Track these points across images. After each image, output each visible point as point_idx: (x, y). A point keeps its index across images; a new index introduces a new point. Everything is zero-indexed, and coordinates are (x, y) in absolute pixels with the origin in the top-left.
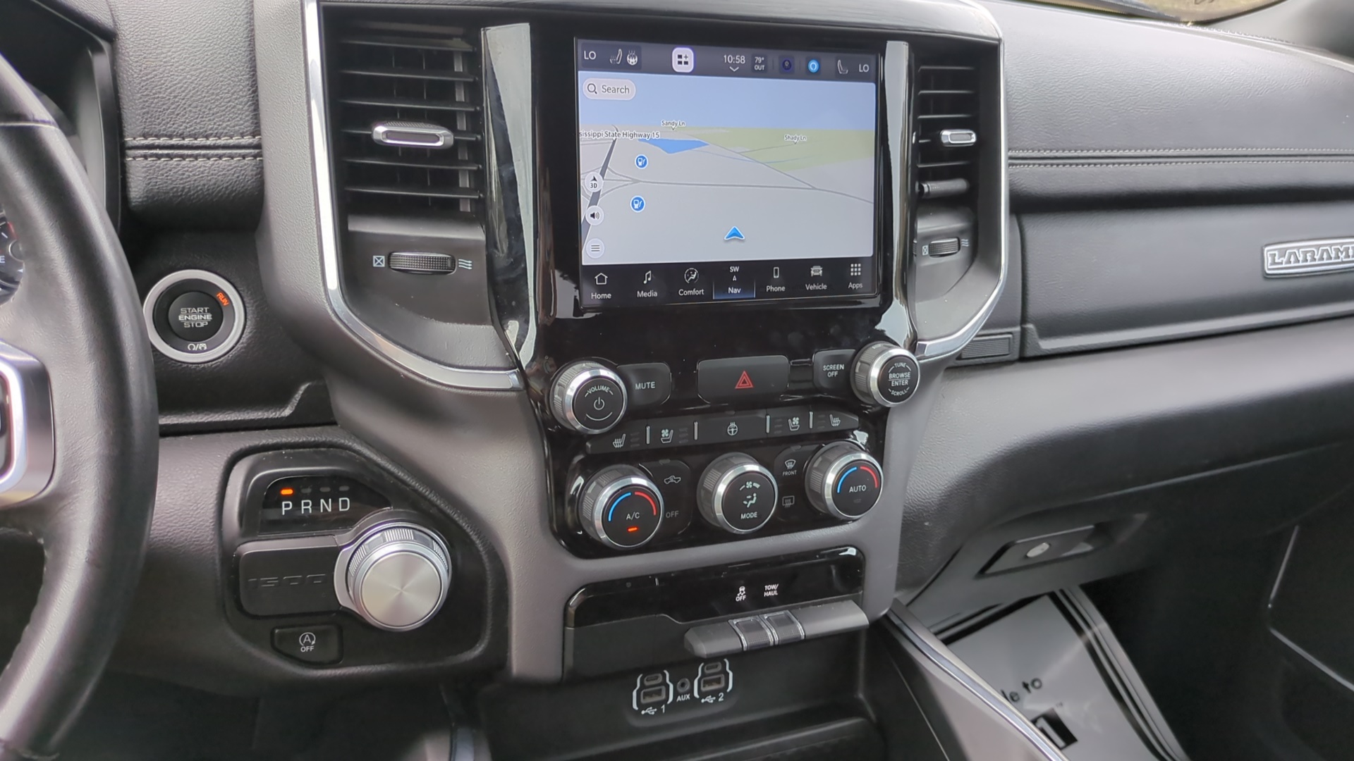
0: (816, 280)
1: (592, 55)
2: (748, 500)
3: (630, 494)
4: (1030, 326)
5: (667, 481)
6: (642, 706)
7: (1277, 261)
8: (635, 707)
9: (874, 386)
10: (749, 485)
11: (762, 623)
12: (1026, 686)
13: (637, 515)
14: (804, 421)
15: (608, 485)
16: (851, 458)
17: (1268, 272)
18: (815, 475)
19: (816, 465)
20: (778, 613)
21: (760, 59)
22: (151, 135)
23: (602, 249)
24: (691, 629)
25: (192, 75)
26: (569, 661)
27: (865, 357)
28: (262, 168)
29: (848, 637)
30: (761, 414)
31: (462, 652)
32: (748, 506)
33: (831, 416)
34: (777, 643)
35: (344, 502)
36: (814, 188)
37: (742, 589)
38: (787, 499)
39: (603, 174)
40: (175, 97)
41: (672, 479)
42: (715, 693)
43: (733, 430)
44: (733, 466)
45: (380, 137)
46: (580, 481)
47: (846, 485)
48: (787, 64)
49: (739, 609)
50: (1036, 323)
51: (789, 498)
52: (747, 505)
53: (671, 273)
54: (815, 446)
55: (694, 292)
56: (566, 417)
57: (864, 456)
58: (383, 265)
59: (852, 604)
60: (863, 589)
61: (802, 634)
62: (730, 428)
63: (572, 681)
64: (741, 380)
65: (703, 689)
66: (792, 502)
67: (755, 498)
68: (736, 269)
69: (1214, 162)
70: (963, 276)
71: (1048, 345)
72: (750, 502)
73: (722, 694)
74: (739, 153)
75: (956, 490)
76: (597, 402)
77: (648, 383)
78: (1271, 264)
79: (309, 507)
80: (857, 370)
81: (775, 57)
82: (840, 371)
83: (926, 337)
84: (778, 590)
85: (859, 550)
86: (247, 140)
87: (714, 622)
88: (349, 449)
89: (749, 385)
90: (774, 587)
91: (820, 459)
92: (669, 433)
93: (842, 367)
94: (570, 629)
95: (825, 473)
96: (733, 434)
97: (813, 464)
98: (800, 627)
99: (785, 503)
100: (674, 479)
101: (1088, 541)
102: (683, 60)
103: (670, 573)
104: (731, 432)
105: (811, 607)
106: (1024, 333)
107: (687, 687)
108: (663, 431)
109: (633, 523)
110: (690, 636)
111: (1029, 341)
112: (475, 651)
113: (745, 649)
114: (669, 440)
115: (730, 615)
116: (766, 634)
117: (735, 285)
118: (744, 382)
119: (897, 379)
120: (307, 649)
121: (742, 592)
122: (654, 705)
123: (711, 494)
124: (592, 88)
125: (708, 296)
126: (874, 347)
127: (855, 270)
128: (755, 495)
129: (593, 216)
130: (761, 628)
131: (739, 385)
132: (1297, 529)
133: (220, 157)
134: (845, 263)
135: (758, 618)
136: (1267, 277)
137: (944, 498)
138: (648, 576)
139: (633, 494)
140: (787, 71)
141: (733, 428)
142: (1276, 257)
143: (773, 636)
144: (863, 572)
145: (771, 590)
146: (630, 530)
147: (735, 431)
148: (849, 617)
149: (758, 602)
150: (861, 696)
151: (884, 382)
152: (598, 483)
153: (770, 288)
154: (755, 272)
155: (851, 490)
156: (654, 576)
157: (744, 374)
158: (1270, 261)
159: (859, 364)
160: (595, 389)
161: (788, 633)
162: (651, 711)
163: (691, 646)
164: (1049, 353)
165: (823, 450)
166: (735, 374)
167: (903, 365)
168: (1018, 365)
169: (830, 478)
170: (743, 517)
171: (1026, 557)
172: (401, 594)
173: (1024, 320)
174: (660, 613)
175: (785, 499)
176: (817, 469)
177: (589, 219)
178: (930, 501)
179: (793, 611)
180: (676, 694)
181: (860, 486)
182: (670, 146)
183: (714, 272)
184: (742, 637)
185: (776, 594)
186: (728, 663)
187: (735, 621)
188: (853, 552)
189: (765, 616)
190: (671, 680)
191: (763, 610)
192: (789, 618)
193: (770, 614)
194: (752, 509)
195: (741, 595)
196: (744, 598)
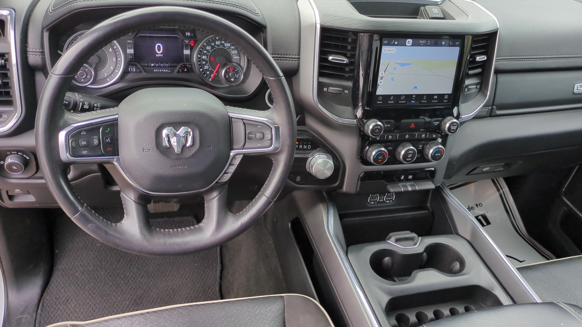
0: (435, 99)
1: (386, 42)
2: (409, 156)
4: (494, 107)
6: (371, 201)
7: (579, 89)
8: (369, 201)
9: (446, 129)
10: (410, 152)
12: (477, 205)
13: (381, 157)
14: (426, 135)
15: (375, 149)
16: (437, 146)
17: (575, 92)
18: (427, 150)
19: (427, 147)
20: (411, 183)
21: (429, 42)
22: (274, 54)
23: (381, 91)
24: (389, 185)
25: (284, 39)
26: (358, 189)
27: (445, 120)
28: (299, 64)
29: (428, 191)
30: (415, 133)
31: (332, 185)
33: (433, 134)
34: (411, 191)
35: (309, 147)
36: (438, 75)
39: (385, 72)
40: (280, 44)
41: (390, 148)
42: (390, 200)
44: (407, 147)
45: (330, 60)
46: (368, 148)
47: (435, 153)
48: (436, 43)
49: (401, 181)
50: (496, 106)
53: (397, 97)
54: (428, 142)
55: (403, 102)
56: (368, 132)
57: (440, 146)
58: (326, 90)
59: (431, 182)
60: (434, 179)
61: (417, 189)
63: (358, 194)
64: (412, 125)
65: (387, 199)
66: (420, 156)
68: (414, 96)
69: (562, 59)
70: (476, 96)
71: (499, 112)
73: (391, 201)
74: (420, 66)
76: (376, 130)
77: (389, 125)
78: (576, 90)
79: (301, 147)
80: (442, 124)
81: (433, 41)
82: (438, 124)
83: (462, 115)
84: (412, 177)
85: (435, 169)
86: (296, 57)
87: (395, 184)
88: (309, 132)
89: (414, 127)
90: (411, 176)
91: (429, 146)
93: (439, 123)
94: (359, 182)
96: (407, 138)
98: (417, 187)
101: (502, 167)
102: (409, 42)
103: (386, 171)
105: (420, 182)
106: (492, 108)
107: (383, 198)
108: (389, 136)
109: (380, 159)
110: (388, 187)
111: (493, 111)
112: (335, 185)
113: (402, 191)
114: (391, 138)
115: (399, 182)
117: (414, 100)
118: (412, 126)
119: (452, 128)
120: (298, 180)
122: (374, 201)
123: (400, 153)
124: (385, 50)
125: (406, 103)
126: (448, 118)
127: (446, 97)
128: (411, 154)
129: (380, 82)
130: (407, 187)
131: (411, 127)
132: (578, 166)
133: (290, 60)
134: (443, 95)
135: (406, 184)
136: (574, 94)
138: (380, 171)
139: (381, 152)
140: (436, 45)
141: (407, 136)
142: (579, 88)
143: (410, 189)
144: (435, 175)
145: (410, 177)
148: (429, 186)
149: (407, 180)
150: (428, 205)
151: (449, 128)
152: (372, 148)
153: (422, 101)
154: (419, 97)
155: (436, 155)
156: (382, 171)
157: (413, 124)
158: (576, 89)
159: (443, 122)
160: (376, 127)
161: (414, 188)
162: (373, 203)
163: (388, 189)
164: (499, 115)
165: (430, 143)
166: (411, 124)
167: (455, 124)
168: (489, 118)
169: (431, 151)
170: (407, 159)
171: (482, 171)
172: (324, 171)
173: (493, 105)
174: (382, 180)
175: (418, 155)
176: (428, 148)
177: (380, 83)
178: (456, 157)
180: (380, 199)
181: (439, 154)
182: (402, 65)
183: (409, 97)
184: (402, 188)
186: (394, 193)
187: (400, 184)
188: (433, 169)
189: (408, 183)
190: (379, 196)
191: (408, 182)
192: (414, 184)
193: (409, 183)
194: (410, 158)
195: (403, 177)
196: (403, 178)
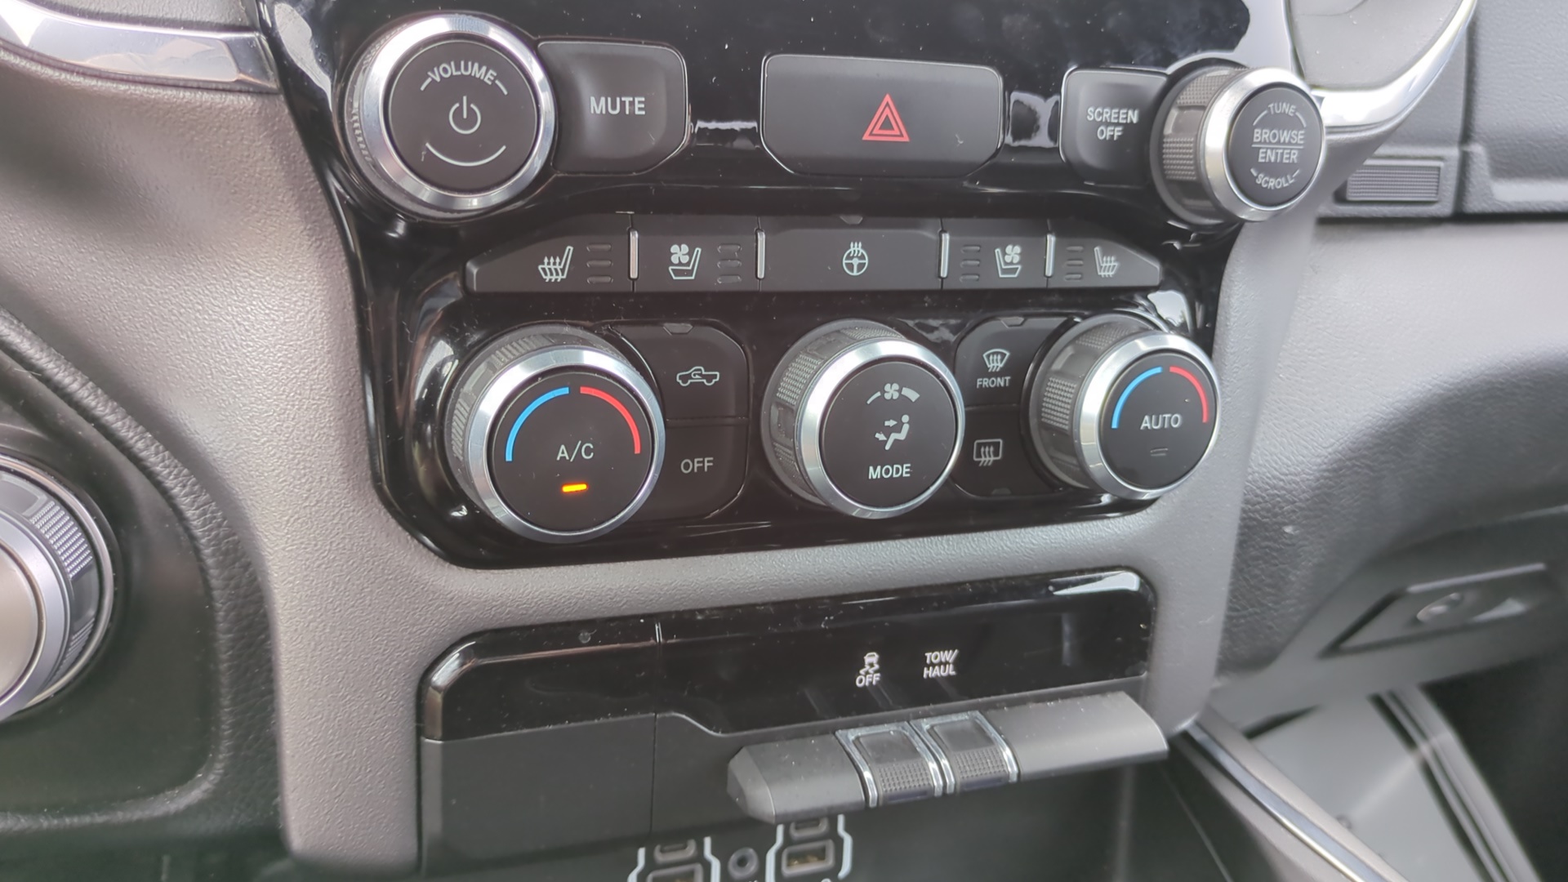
2: (888, 432)
3: (565, 391)
4: (1477, 150)
5: (685, 378)
9: (1213, 163)
10: (891, 391)
11: (917, 742)
13: (588, 451)
14: (1033, 258)
15: (508, 365)
16: (1143, 345)
18: (1055, 390)
19: (1058, 365)
20: (954, 718)
24: (744, 751)
26: (434, 823)
30: (928, 229)
31: (157, 791)
32: (887, 447)
34: (950, 790)
37: (872, 658)
38: (985, 445)
43: (856, 262)
44: (851, 343)
47: (1133, 412)
49: (862, 705)
50: (1487, 145)
51: (989, 444)
52: (885, 442)
54: (1056, 322)
57: (1177, 343)
59: (1126, 700)
60: (1148, 669)
61: (1012, 770)
62: (849, 257)
65: (787, 871)
66: (996, 454)
67: (906, 428)
71: (1505, 193)
72: (894, 436)
75: (1350, 459)
76: (459, 111)
77: (627, 100)
80: (1168, 130)
82: (1127, 127)
84: (957, 663)
85: (1145, 581)
87: (800, 734)
89: (899, 134)
90: (949, 656)
91: (1069, 351)
92: (690, 254)
93: (1134, 117)
94: (433, 743)
95: (1081, 381)
96: (855, 273)
97: (1052, 363)
98: (1007, 754)
99: (979, 456)
100: (704, 377)
101: (1524, 594)
103: (692, 612)
104: (850, 266)
105: (1032, 706)
106: (1465, 162)
107: (753, 867)
108: (674, 248)
109: (574, 472)
110: (741, 768)
111: (1473, 179)
112: (192, 789)
113: (872, 804)
114: (690, 273)
115: (841, 719)
116: (926, 768)
118: (887, 125)
121: (872, 665)
123: (792, 412)
126: (1211, 61)
128: (905, 418)
130: (913, 753)
135: (906, 729)
137: (1326, 474)
138: (637, 617)
139: (575, 391)
143: (941, 772)
145: (941, 663)
146: (567, 489)
147: (861, 266)
148: (1120, 732)
149: (909, 690)
151: (1237, 156)
155: (1147, 423)
156: (651, 618)
157: (887, 108)
159: (1174, 113)
160: (452, 70)
161: (978, 767)
163: (741, 793)
164: (1508, 209)
166: (863, 102)
167: (1287, 109)
170: (874, 473)
171: (1415, 622)
173: (1467, 134)
174: (666, 710)
175: (980, 445)
176: (1059, 373)
178: (1298, 479)
179: (991, 713)
180: (729, 881)
181: (1167, 416)
184: (867, 775)
185: (953, 673)
186: (841, 819)
187: (852, 735)
188: (1128, 582)
189: (926, 724)
190: (714, 852)
191: (920, 709)
192: (981, 730)
193: (937, 721)
194: (898, 454)
195: (870, 672)
196: (876, 678)
